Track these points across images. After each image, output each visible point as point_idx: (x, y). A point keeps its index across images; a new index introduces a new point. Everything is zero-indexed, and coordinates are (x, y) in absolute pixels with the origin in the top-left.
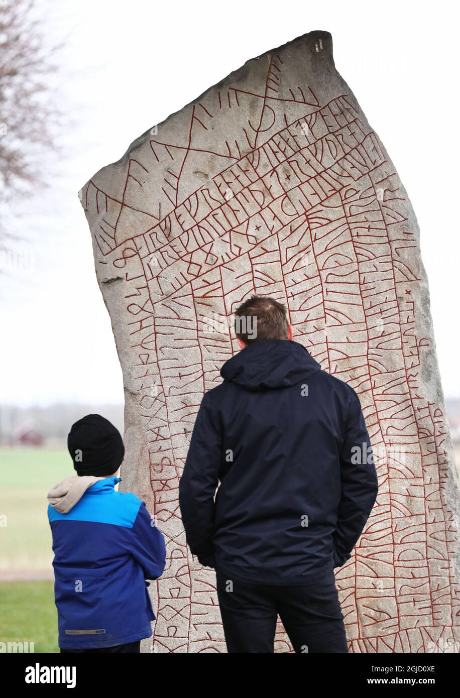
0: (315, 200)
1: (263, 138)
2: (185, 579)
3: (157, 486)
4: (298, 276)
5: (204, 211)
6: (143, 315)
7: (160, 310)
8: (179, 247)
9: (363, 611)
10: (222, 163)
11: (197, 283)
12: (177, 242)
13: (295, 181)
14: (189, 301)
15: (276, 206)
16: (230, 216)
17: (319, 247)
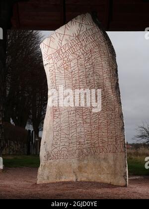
0: (92, 47)
1: (81, 33)
2: (60, 132)
3: (54, 111)
4: (88, 64)
5: (67, 48)
6: (53, 72)
7: (56, 71)
8: (62, 57)
9: (100, 140)
10: (72, 38)
11: (65, 65)
12: (61, 56)
13: (88, 43)
14: (63, 69)
15: (83, 48)
16: (73, 50)
17: (93, 58)
